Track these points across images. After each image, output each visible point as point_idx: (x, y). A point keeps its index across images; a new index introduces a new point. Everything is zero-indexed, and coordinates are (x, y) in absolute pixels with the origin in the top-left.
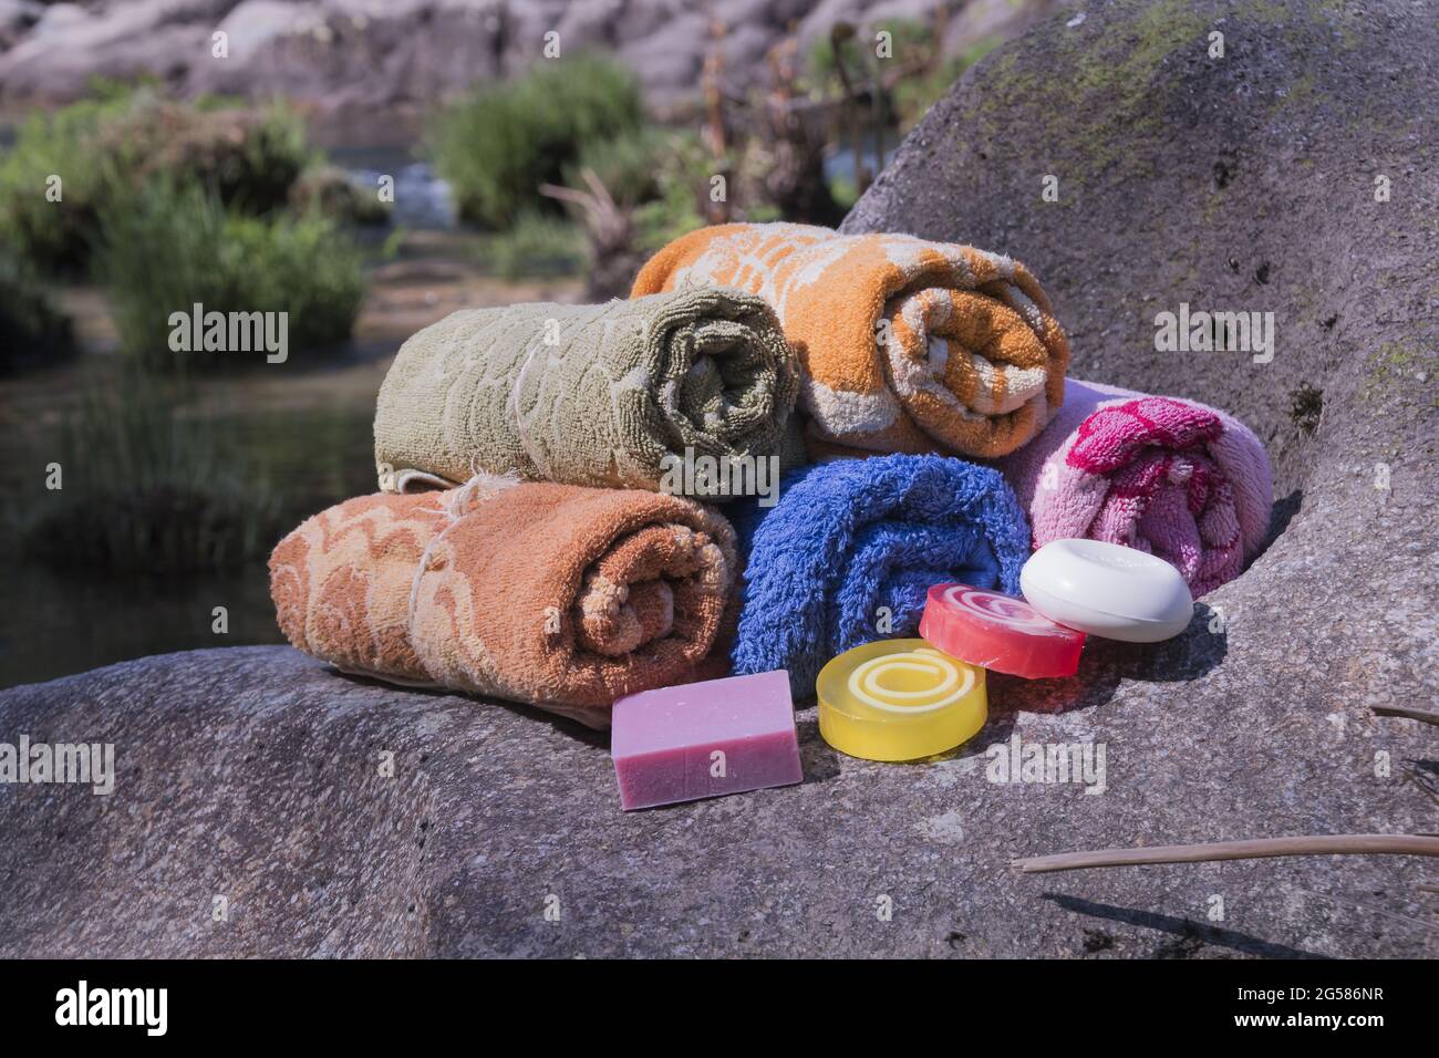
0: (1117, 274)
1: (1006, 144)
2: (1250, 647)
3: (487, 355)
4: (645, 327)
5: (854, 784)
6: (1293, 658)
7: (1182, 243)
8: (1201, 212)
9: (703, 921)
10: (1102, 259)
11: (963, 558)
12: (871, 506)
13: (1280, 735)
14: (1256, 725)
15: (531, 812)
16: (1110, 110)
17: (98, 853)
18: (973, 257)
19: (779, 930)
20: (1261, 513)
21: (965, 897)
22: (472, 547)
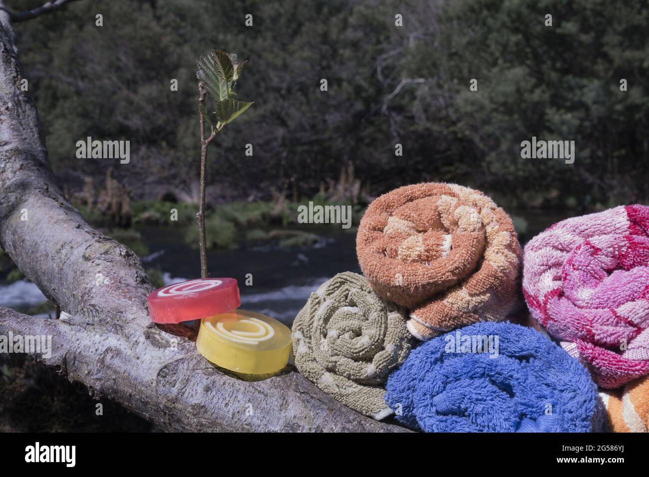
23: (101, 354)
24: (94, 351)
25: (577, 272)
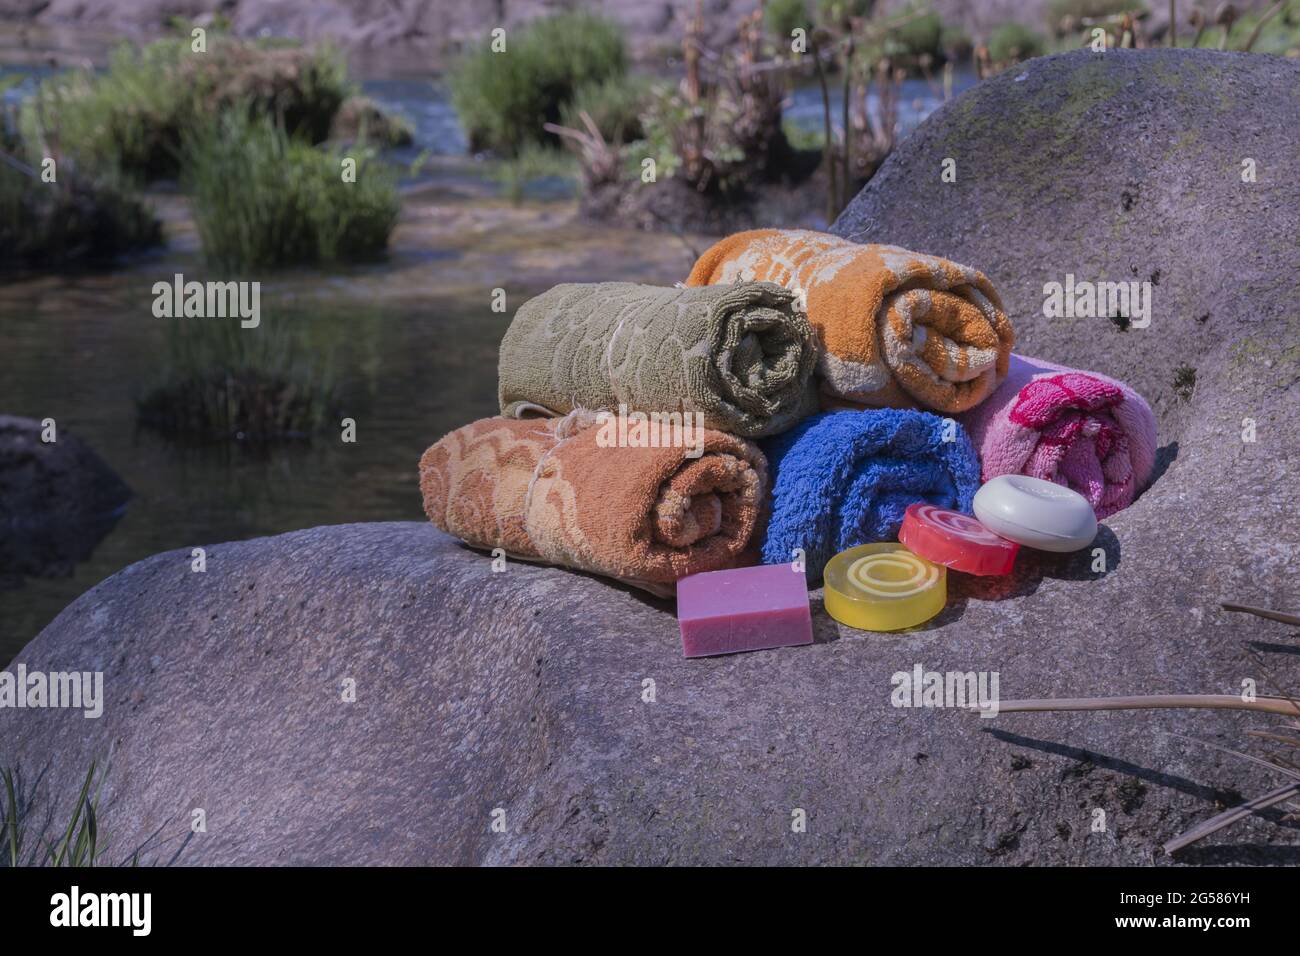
0: (1046, 271)
1: (966, 168)
2: (1137, 558)
3: (587, 321)
4: (709, 310)
5: (850, 646)
6: (1168, 567)
7: (1096, 250)
8: (1111, 229)
9: (742, 738)
10: (1035, 259)
11: (931, 485)
12: (867, 445)
13: (1156, 623)
14: (1139, 614)
15: (619, 656)
16: (1044, 148)
17: (296, 667)
18: (948, 267)
19: (796, 746)
20: (1148, 459)
21: (928, 729)
22: (577, 463)
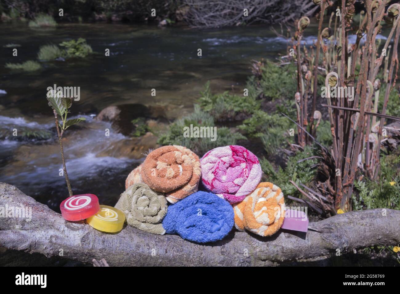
23: (49, 239)
24: (45, 239)
25: (221, 171)
